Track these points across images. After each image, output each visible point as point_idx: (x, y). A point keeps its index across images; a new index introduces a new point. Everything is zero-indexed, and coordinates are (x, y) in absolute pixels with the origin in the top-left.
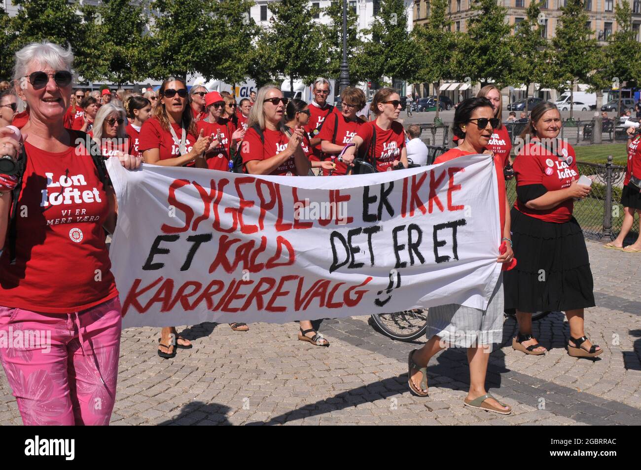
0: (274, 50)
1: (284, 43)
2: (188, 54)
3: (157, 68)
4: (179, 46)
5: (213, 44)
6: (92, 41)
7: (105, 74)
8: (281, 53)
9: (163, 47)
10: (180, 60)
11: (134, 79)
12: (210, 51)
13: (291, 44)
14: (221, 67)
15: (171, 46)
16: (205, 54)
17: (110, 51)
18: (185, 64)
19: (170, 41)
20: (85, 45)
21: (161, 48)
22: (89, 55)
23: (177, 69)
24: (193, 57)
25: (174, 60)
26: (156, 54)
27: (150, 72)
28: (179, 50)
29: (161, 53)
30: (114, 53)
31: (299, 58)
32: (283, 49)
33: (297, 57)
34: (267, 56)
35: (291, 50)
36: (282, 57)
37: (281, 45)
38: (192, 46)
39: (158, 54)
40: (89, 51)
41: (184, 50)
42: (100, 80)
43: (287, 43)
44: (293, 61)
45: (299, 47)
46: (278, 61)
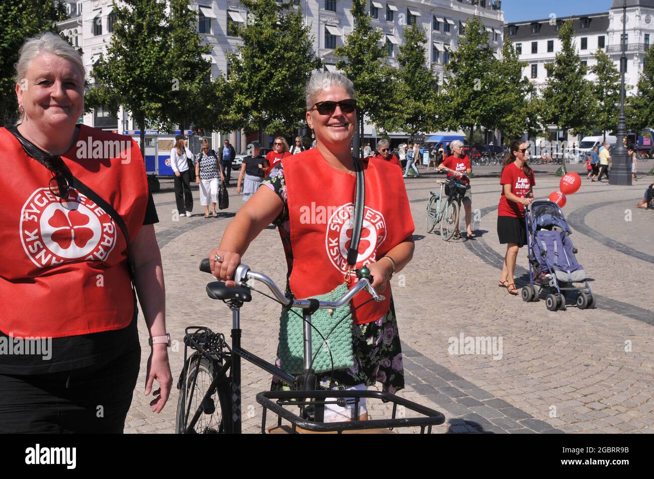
0: (549, 105)
1: (558, 98)
2: (476, 109)
3: (450, 120)
4: (469, 101)
5: (498, 99)
6: (398, 99)
7: (402, 126)
8: (556, 107)
9: (456, 103)
10: (470, 114)
11: (430, 130)
12: (496, 106)
13: (565, 99)
14: (505, 120)
15: (462, 102)
16: (491, 109)
17: (412, 107)
18: (474, 117)
19: (462, 98)
20: (392, 101)
21: (454, 104)
22: (395, 110)
23: (467, 121)
24: (481, 111)
25: (464, 114)
26: (449, 108)
27: (443, 124)
28: (469, 104)
29: (453, 108)
30: (415, 108)
31: (572, 111)
32: (557, 104)
33: (570, 111)
34: (543, 110)
35: (565, 104)
36: (556, 110)
37: (556, 100)
38: (481, 101)
39: (451, 108)
40: (396, 107)
41: (474, 105)
42: (397, 131)
43: (561, 98)
44: (566, 115)
45: (572, 103)
46: (553, 114)
